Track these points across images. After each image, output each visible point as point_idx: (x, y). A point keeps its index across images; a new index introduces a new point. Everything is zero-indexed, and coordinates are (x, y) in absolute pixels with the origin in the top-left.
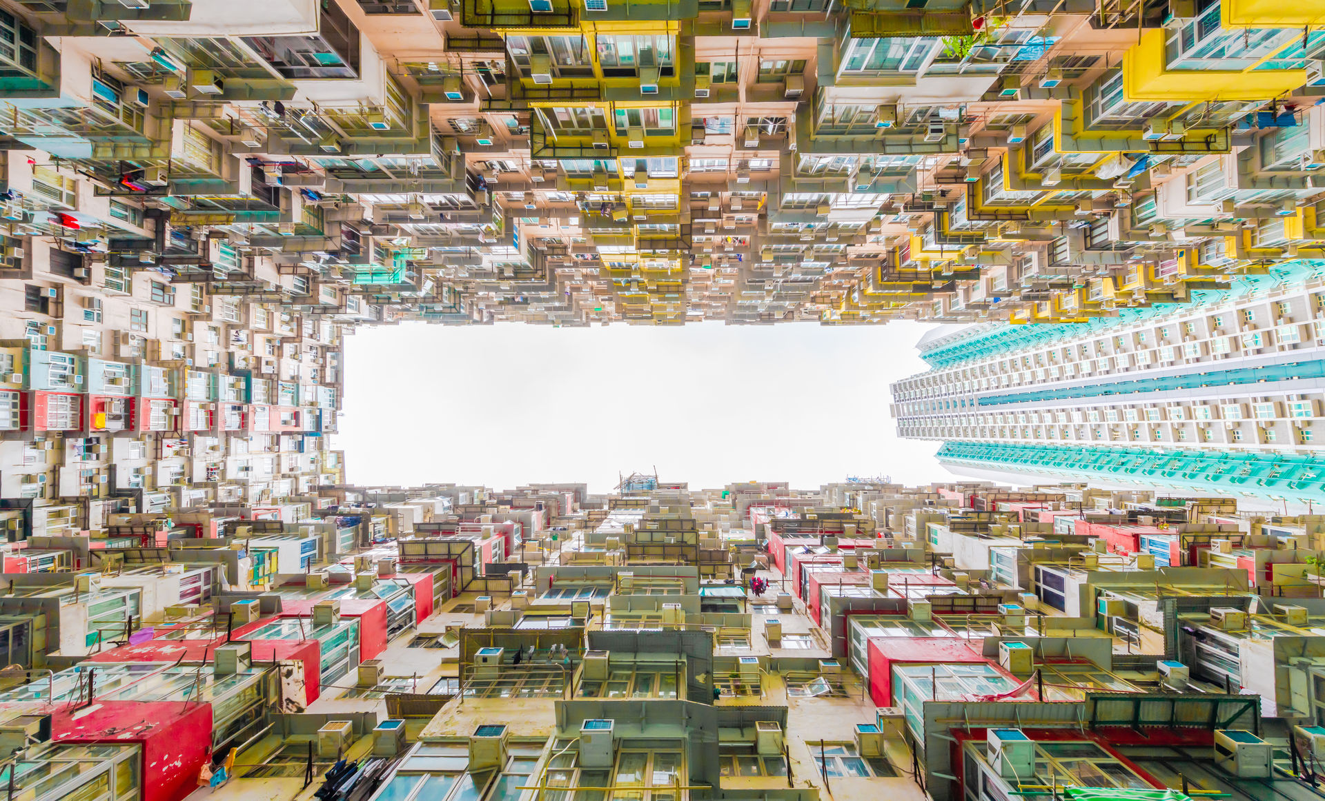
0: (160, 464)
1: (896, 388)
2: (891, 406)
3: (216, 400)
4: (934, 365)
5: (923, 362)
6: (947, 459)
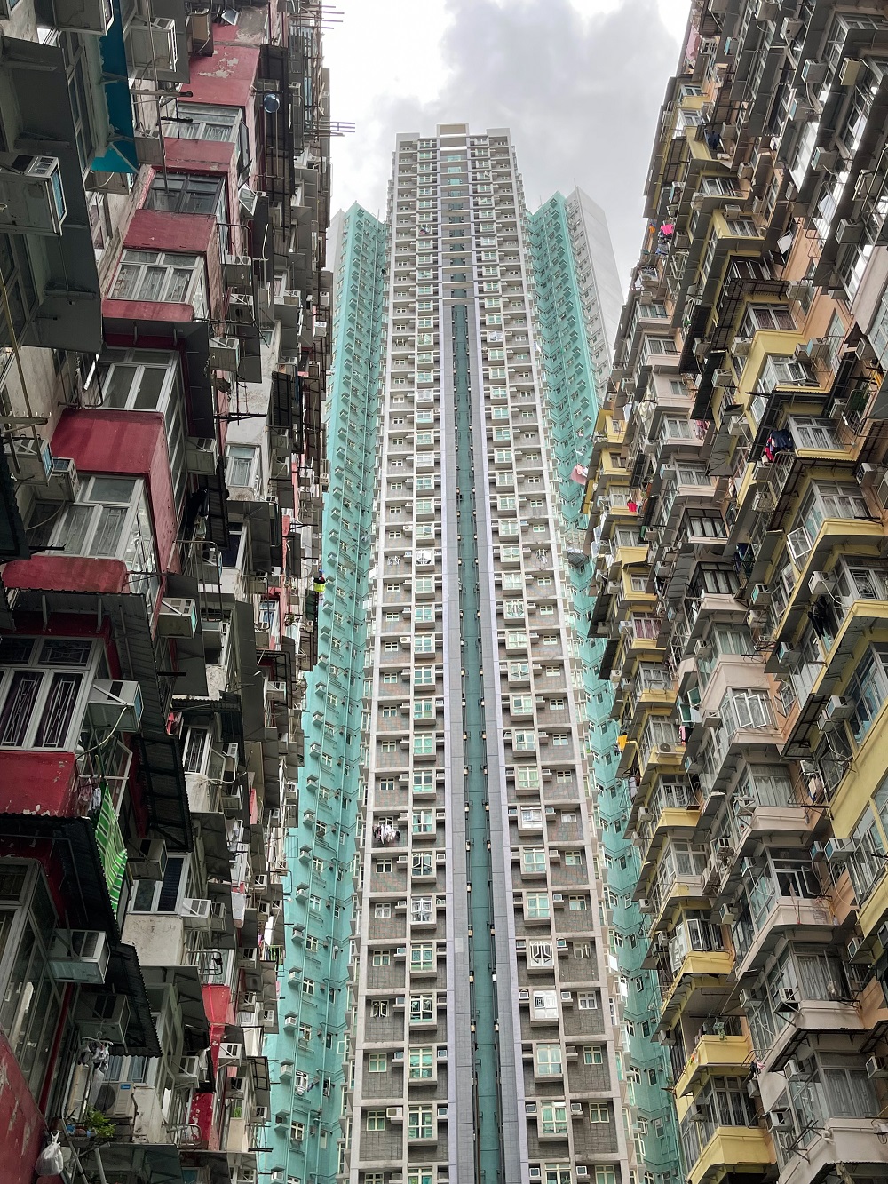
1: (500, 144)
2: (462, 128)
4: (538, 219)
5: (546, 200)
6: (352, 226)
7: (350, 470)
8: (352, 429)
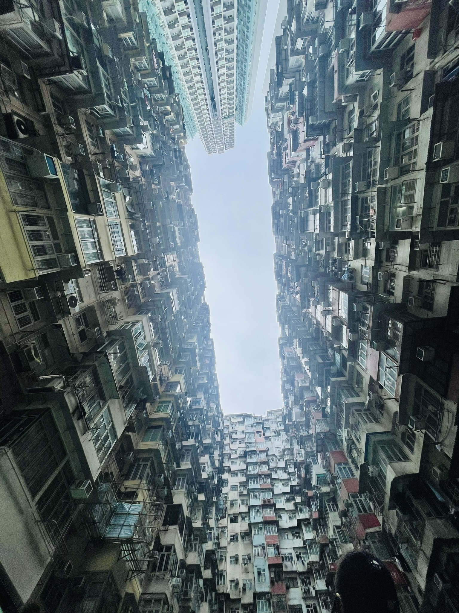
0: (280, 478)
1: (210, 151)
2: (219, 153)
3: (257, 462)
6: (243, 120)
7: (243, 47)
8: (242, 62)
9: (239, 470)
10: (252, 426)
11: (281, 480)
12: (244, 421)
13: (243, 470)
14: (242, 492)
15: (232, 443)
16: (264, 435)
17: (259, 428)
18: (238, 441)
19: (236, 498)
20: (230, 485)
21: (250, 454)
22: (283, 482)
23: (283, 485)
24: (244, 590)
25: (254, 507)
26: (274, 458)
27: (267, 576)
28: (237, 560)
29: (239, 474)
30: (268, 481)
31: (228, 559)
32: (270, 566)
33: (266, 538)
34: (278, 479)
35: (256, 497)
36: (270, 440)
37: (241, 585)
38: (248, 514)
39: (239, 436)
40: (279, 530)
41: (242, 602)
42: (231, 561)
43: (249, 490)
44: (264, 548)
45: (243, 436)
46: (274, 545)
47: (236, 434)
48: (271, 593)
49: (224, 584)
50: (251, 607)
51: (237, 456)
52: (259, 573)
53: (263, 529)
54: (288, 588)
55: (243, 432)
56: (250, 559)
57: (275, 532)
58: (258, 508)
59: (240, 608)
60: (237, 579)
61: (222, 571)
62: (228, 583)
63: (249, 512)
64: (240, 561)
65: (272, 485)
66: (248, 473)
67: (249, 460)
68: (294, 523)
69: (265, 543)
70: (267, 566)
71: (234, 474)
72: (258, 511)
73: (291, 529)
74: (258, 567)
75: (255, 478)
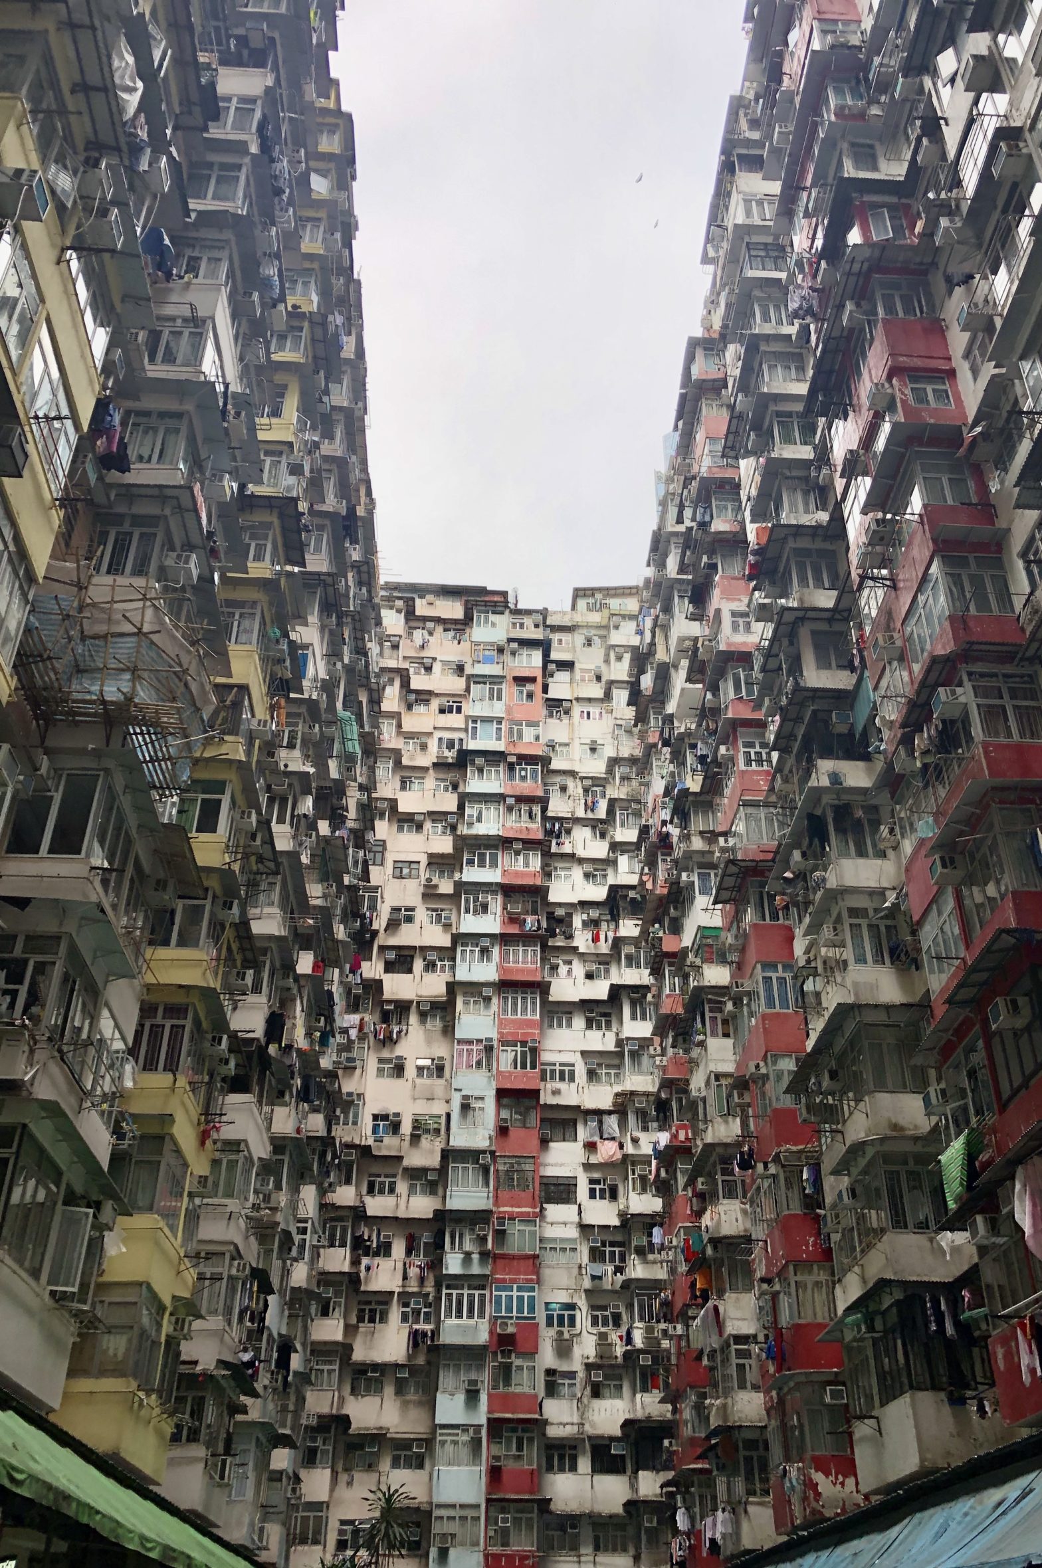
9: (431, 814)
10: (501, 650)
11: (581, 861)
12: (468, 620)
13: (446, 814)
14: (436, 886)
15: (409, 707)
16: (545, 689)
17: (532, 661)
18: (435, 704)
19: (410, 904)
20: (390, 858)
21: (479, 761)
22: (589, 868)
23: (587, 876)
24: (415, 1138)
25: (474, 938)
26: (570, 783)
27: (489, 1114)
28: (399, 1070)
29: (428, 825)
30: (535, 862)
31: (372, 1064)
32: (501, 1094)
33: (501, 1024)
34: (573, 855)
35: (485, 908)
36: (567, 712)
37: (406, 1128)
38: (448, 953)
39: (442, 681)
40: (545, 1002)
41: (406, 1163)
42: (380, 1071)
43: (459, 885)
44: (489, 1049)
45: (458, 684)
46: (524, 1044)
47: (429, 669)
48: (492, 1153)
49: (355, 1123)
50: (431, 1176)
51: (426, 760)
52: (465, 1107)
53: (495, 1000)
54: (544, 1142)
55: (460, 669)
56: (440, 1069)
57: (534, 1011)
58: (486, 942)
59: (399, 1177)
60: (397, 1115)
61: (350, 1094)
62: (367, 1123)
63: (453, 948)
64: (410, 1071)
65: (548, 875)
66: (463, 830)
67: (475, 784)
68: (599, 990)
69: (495, 1036)
70: (494, 1092)
71: (410, 822)
72: (485, 952)
73: (586, 1005)
74: (464, 1093)
75: (488, 847)
